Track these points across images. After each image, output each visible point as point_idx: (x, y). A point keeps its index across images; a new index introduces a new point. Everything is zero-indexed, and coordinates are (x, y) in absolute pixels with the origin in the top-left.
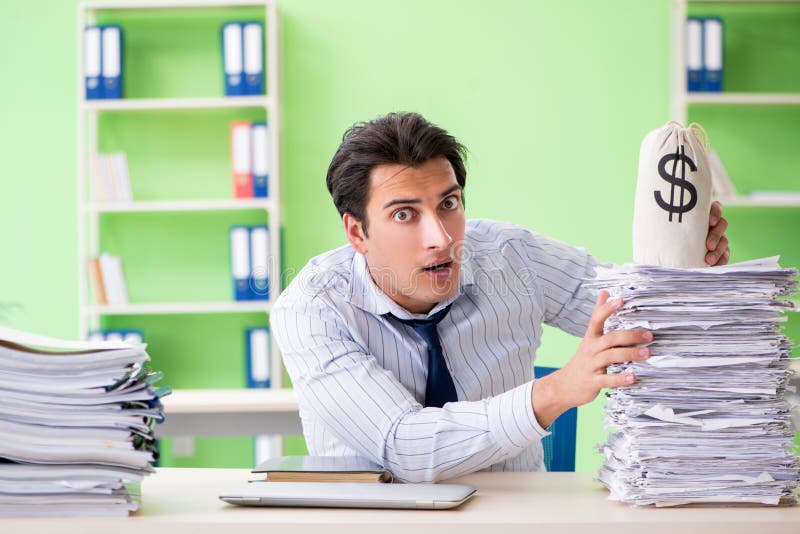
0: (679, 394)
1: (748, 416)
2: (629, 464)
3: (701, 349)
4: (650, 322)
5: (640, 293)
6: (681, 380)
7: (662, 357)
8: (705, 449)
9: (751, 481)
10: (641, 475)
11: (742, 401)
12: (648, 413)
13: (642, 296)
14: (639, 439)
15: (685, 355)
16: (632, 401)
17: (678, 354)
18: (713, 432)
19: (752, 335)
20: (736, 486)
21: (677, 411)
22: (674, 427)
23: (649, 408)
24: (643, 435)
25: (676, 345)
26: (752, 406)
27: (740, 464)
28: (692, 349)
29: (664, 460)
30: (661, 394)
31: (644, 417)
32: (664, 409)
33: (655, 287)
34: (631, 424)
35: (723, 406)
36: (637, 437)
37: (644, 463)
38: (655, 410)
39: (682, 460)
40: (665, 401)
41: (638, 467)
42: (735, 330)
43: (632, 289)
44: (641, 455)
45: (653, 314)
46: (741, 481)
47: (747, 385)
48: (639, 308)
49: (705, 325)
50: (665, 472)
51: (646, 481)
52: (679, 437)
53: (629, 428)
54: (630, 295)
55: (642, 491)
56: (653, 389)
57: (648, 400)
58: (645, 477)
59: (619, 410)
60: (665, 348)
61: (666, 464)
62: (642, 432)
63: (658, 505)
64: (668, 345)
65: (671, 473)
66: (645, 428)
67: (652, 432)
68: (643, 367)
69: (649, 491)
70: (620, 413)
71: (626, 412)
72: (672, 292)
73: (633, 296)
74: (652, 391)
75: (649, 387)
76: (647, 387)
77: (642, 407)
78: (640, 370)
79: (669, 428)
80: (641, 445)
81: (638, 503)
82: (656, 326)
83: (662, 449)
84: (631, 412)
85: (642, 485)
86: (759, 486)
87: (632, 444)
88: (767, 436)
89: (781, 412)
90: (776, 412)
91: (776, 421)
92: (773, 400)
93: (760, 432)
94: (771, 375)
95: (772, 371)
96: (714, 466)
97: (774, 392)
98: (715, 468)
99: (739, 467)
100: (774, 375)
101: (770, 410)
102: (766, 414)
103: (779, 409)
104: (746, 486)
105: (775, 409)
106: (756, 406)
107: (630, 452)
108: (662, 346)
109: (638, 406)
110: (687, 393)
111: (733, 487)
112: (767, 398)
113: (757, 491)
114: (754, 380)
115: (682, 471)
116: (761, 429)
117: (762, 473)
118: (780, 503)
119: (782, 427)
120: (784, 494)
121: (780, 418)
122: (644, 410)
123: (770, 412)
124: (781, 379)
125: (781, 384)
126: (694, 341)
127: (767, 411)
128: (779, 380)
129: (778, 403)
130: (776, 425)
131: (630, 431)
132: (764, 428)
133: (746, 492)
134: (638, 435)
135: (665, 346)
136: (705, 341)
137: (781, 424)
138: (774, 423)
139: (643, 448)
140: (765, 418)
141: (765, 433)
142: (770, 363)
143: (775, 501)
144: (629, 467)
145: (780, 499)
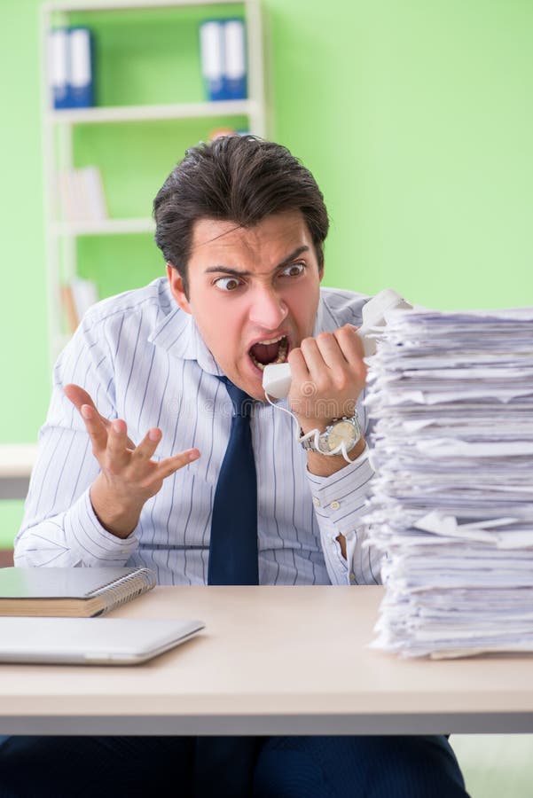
0: (466, 496)
3: (499, 431)
4: (425, 393)
5: (410, 351)
6: (468, 477)
7: (440, 441)
8: (504, 575)
10: (412, 612)
12: (421, 524)
13: (414, 354)
14: (411, 561)
15: (474, 440)
16: (399, 508)
21: (461, 521)
22: (458, 544)
23: (422, 516)
24: (415, 556)
28: (486, 432)
29: (445, 592)
30: (441, 496)
31: (414, 531)
32: (442, 518)
33: (432, 343)
34: (396, 540)
36: (408, 558)
37: (415, 596)
38: (429, 521)
39: (469, 591)
40: (445, 506)
41: (407, 601)
43: (400, 345)
44: (410, 585)
45: (429, 383)
48: (407, 374)
49: (505, 395)
50: (447, 608)
51: (417, 622)
52: (467, 558)
53: (396, 547)
54: (394, 354)
55: (411, 635)
56: (430, 490)
57: (423, 505)
58: (417, 615)
59: (381, 520)
60: (447, 429)
61: (448, 597)
62: (413, 551)
63: (435, 656)
64: (453, 426)
65: (455, 610)
66: (417, 546)
67: (427, 551)
68: (414, 457)
69: (421, 636)
70: (381, 524)
71: (392, 523)
72: (455, 349)
73: (398, 355)
74: (427, 494)
75: (423, 487)
76: (420, 485)
77: (413, 516)
78: (409, 461)
79: (453, 545)
80: (413, 570)
81: (406, 654)
82: (433, 399)
83: (442, 575)
84: (398, 522)
85: (413, 627)
87: (399, 568)
96: (516, 600)
98: (517, 602)
107: (396, 580)
108: (444, 426)
109: (407, 514)
110: (479, 495)
115: (469, 606)
122: (414, 519)
126: (490, 419)
131: (396, 550)
134: (407, 555)
135: (448, 427)
136: (505, 418)
139: (414, 573)
144: (395, 602)
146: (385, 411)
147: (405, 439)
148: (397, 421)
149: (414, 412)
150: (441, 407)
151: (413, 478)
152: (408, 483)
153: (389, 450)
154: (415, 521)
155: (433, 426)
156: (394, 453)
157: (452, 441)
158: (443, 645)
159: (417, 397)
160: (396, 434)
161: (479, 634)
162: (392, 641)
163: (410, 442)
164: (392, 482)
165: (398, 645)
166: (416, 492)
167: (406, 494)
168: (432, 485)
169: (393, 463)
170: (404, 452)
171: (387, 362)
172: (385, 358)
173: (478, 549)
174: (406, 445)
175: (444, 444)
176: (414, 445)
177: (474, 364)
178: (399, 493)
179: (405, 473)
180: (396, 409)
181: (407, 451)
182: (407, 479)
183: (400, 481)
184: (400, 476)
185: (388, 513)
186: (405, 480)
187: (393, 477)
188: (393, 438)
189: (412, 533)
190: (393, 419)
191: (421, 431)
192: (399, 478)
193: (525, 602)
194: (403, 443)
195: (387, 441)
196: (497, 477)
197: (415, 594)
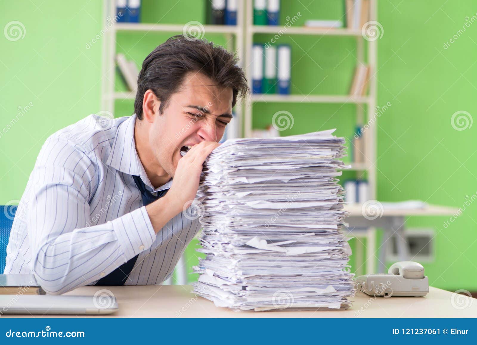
0: (269, 229)
1: (318, 245)
2: (234, 280)
3: (284, 196)
5: (240, 157)
8: (287, 269)
9: (321, 292)
10: (242, 288)
11: (313, 234)
12: (249, 243)
13: (241, 158)
14: (242, 262)
16: (236, 236)
17: (268, 201)
18: (293, 256)
19: (318, 186)
20: (310, 296)
21: (269, 242)
22: (266, 253)
23: (249, 240)
24: (245, 260)
26: (320, 238)
27: (313, 280)
28: (278, 197)
29: (258, 277)
30: (256, 230)
32: (260, 240)
33: (250, 153)
34: (236, 251)
35: (300, 237)
36: (239, 261)
37: (246, 280)
38: (253, 242)
39: (273, 277)
40: (260, 234)
41: (241, 282)
42: (307, 182)
43: (233, 154)
44: (244, 274)
45: (250, 172)
46: (314, 292)
47: (316, 223)
48: (239, 168)
49: (285, 179)
50: (261, 286)
51: (246, 293)
52: (270, 261)
53: (234, 254)
54: (232, 159)
58: (246, 290)
60: (258, 196)
61: (262, 280)
62: (243, 257)
63: (256, 310)
64: (260, 195)
65: (265, 287)
66: (246, 254)
67: (250, 257)
68: (244, 210)
69: (250, 300)
71: (233, 243)
72: (262, 156)
73: (234, 159)
74: (250, 228)
76: (247, 224)
77: (244, 239)
79: (263, 254)
80: (243, 266)
81: (242, 309)
82: (252, 181)
83: (258, 269)
84: (236, 243)
85: (244, 295)
86: (325, 295)
87: (236, 266)
88: (330, 259)
89: (340, 241)
90: (337, 241)
91: (337, 248)
92: (335, 232)
93: (327, 256)
94: (334, 215)
95: (333, 212)
96: (294, 281)
97: (335, 227)
98: (295, 283)
99: (312, 282)
100: (336, 215)
101: (333, 240)
102: (330, 243)
103: (338, 239)
104: (317, 296)
105: (336, 239)
106: (323, 238)
107: (235, 272)
108: (256, 195)
109: (241, 239)
110: (275, 229)
111: (308, 297)
112: (331, 231)
113: (324, 299)
114: (321, 218)
115: (272, 285)
116: (327, 254)
117: (328, 286)
118: (341, 308)
119: (341, 252)
120: (344, 301)
121: (340, 246)
122: (245, 241)
123: (333, 241)
124: (340, 217)
125: (340, 221)
126: (278, 191)
127: (331, 241)
128: (339, 218)
129: (338, 235)
130: (337, 251)
131: (235, 257)
132: (329, 253)
133: (317, 300)
134: (240, 259)
135: (258, 195)
136: (286, 191)
137: (340, 250)
138: (336, 250)
139: (245, 268)
140: (329, 246)
141: (329, 257)
142: (332, 206)
143: (338, 306)
144: (235, 283)
145: (341, 305)
147: (239, 201)
148: (232, 193)
149: (241, 188)
150: (255, 185)
151: (243, 220)
153: (231, 207)
155: (251, 194)
156: (232, 208)
157: (263, 202)
158: (260, 305)
159: (244, 180)
160: (233, 199)
162: (235, 302)
164: (232, 223)
165: (238, 304)
166: (245, 228)
167: (240, 228)
168: (253, 224)
169: (233, 212)
170: (238, 207)
171: (228, 163)
172: (227, 161)
173: (275, 256)
174: (239, 204)
176: (243, 204)
177: (272, 163)
178: (236, 228)
179: (240, 218)
180: (232, 186)
181: (240, 207)
182: (240, 221)
183: (237, 222)
184: (236, 219)
185: (230, 238)
186: (240, 222)
187: (233, 220)
188: (231, 201)
189: (244, 248)
190: (229, 192)
191: (245, 197)
192: (236, 220)
193: (299, 283)
194: (237, 203)
195: (228, 202)
196: (285, 220)
197: (246, 279)
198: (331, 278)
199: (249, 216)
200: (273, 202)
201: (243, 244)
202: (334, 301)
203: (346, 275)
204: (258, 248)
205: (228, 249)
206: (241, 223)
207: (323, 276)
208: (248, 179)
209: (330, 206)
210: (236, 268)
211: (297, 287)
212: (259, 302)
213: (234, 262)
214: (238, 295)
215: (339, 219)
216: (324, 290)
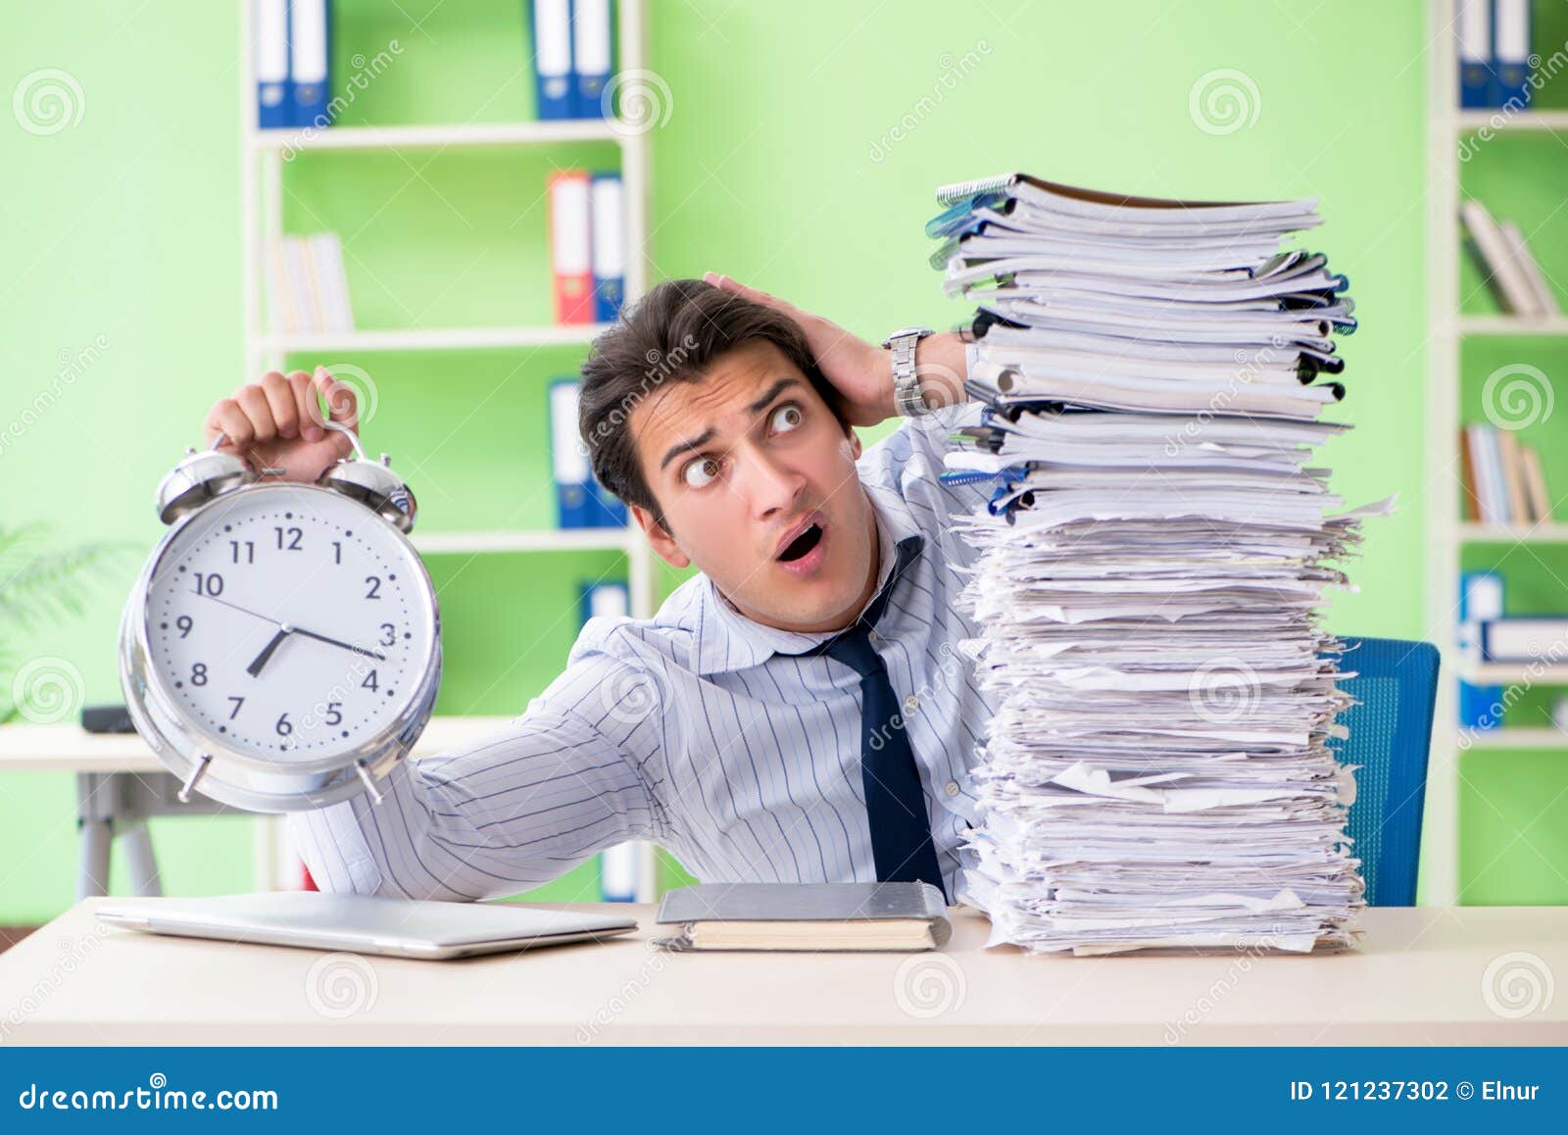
0: (1121, 742)
1: (1255, 784)
2: (1021, 875)
3: (1163, 657)
4: (1066, 609)
5: (1044, 554)
6: (1125, 717)
7: (1087, 670)
8: (1169, 847)
9: (1260, 906)
10: (1045, 894)
11: (1243, 755)
12: (1059, 779)
13: (1047, 559)
14: (1043, 828)
15: (1133, 669)
16: (1029, 756)
17: (1120, 667)
18: (1188, 814)
20: (1229, 916)
21: (1115, 776)
22: (1108, 805)
23: (1062, 769)
24: (1050, 821)
25: (1112, 649)
26: (1262, 765)
27: (1238, 875)
28: (1146, 658)
29: (1092, 867)
30: (1086, 742)
31: (1052, 787)
32: (1090, 773)
33: (1074, 545)
34: (1025, 800)
35: (1207, 764)
36: (1037, 824)
37: (1052, 873)
38: (1072, 774)
39: (1125, 867)
40: (1091, 755)
41: (1040, 879)
42: (1233, 622)
43: (1029, 546)
44: (1045, 859)
46: (1241, 907)
47: (1253, 726)
48: (1040, 584)
49: (1173, 613)
50: (1094, 889)
51: (1055, 906)
52: (1122, 825)
53: (1023, 807)
54: (1024, 558)
55: (1045, 924)
56: (1070, 735)
57: (1059, 754)
58: (1054, 899)
59: (1003, 774)
60: (1093, 657)
61: (1095, 874)
62: (1047, 815)
63: (1077, 952)
64: (1100, 650)
65: (1106, 891)
66: (1054, 807)
67: (1067, 814)
68: (1050, 691)
69: (1061, 925)
70: (1005, 779)
71: (1018, 777)
72: (1107, 553)
73: (1027, 560)
74: (1067, 738)
75: (1062, 730)
76: (1058, 728)
77: (1048, 767)
78: (1046, 696)
79: (1102, 807)
80: (1046, 838)
81: (1040, 947)
82: (1077, 616)
83: (1088, 847)
84: (1027, 776)
85: (1048, 912)
86: (1275, 916)
87: (1028, 837)
88: (1291, 822)
89: (1317, 776)
90: (1308, 777)
91: (1307, 794)
92: (1301, 753)
93: (1277, 814)
94: (1300, 707)
95: (1300, 699)
96: (1187, 879)
97: (1304, 740)
98: (1189, 882)
99: (1237, 882)
100: (1305, 706)
101: (1298, 772)
102: (1288, 780)
103: (1312, 769)
104: (1248, 916)
105: (1306, 770)
106: (1270, 765)
107: (1024, 852)
108: (1089, 651)
109: (1040, 766)
110: (1138, 741)
111: (1225, 919)
112: (1291, 749)
113: (1268, 926)
114: (1266, 717)
115: (1125, 887)
116: (1280, 809)
117: (1279, 891)
118: (1315, 947)
119: (1320, 804)
120: (1324, 931)
121: (1317, 788)
122: (1052, 772)
123: (1296, 776)
124: (1319, 715)
125: (1319, 723)
126: (1150, 643)
127: (1291, 774)
128: (1314, 716)
129: (1313, 760)
130: (1308, 800)
131: (1024, 813)
132: (1285, 808)
133: (1249, 927)
134: (1040, 820)
135: (1094, 653)
136: (1172, 642)
137: (1316, 799)
138: (1305, 798)
139: (1050, 843)
140: (1287, 788)
141: (1286, 816)
142: (1298, 683)
143: (1307, 944)
144: (1023, 881)
145: (1316, 941)
146: (1007, 629)
147: (1038, 668)
148: (1025, 643)
149: (1048, 631)
151: (1048, 718)
152: (1042, 724)
153: (1016, 682)
154: (1052, 777)
155: (1075, 650)
156: (1021, 686)
157: (1104, 670)
158: (1090, 938)
159: (1053, 612)
160: (1024, 660)
161: (1138, 923)
162: (1022, 929)
163: (1046, 672)
164: (1019, 724)
165: (1028, 935)
166: (1053, 737)
167: (1038, 739)
168: (1077, 727)
169: (1023, 698)
170: (1035, 684)
171: (1012, 569)
172: (1009, 563)
173: (1135, 813)
174: (1042, 675)
175: (1090, 675)
176: (1050, 675)
177: (1133, 574)
178: (1028, 737)
179: (1040, 712)
180: (1025, 627)
181: (1041, 682)
182: (1042, 719)
183: (1030, 722)
184: (1030, 716)
185: (1013, 764)
186: (1038, 722)
187: (1020, 717)
188: (1020, 666)
189: (1046, 791)
190: (1017, 641)
191: (1057, 658)
192: (1029, 719)
193: (1198, 883)
194: (1034, 673)
195: (1011, 669)
196: (1163, 718)
197: (1052, 870)
198: (1293, 872)
199: (1067, 708)
200: (1132, 671)
201: (1047, 781)
202: (1295, 932)
203: (1332, 863)
204: (1086, 791)
205: (1007, 793)
206: (1041, 724)
207: (1273, 866)
208: (1067, 611)
209: (1292, 685)
210: (1028, 841)
211: (1196, 894)
212: (1086, 931)
213: (1024, 827)
214: (1032, 912)
215: (1315, 718)
216: (1267, 902)
